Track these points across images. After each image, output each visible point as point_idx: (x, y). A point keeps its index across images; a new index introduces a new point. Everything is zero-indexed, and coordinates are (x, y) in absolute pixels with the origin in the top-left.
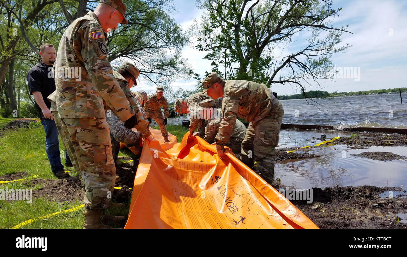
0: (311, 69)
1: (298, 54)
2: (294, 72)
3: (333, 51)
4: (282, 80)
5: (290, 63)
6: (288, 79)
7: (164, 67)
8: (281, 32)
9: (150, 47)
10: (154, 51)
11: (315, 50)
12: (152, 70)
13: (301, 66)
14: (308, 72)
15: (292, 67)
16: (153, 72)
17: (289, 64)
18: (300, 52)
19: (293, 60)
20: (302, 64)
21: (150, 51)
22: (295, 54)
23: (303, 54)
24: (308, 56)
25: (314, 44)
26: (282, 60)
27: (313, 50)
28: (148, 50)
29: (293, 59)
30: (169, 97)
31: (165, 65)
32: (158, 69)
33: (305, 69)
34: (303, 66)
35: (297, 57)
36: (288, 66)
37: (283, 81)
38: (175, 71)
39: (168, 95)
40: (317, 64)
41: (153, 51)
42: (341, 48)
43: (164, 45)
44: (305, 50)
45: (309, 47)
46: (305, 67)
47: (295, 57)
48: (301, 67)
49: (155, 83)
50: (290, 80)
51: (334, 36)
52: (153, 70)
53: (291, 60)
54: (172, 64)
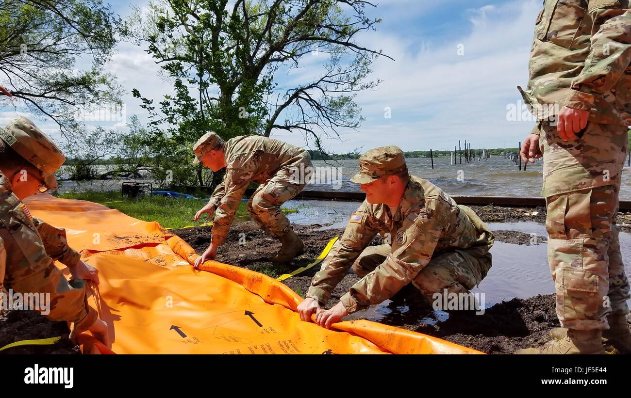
0: (329, 111)
1: (311, 87)
2: (303, 113)
3: (359, 86)
4: (288, 125)
5: (297, 99)
6: (297, 124)
7: (71, 89)
8: (283, 49)
9: (43, 51)
10: (49, 58)
11: (334, 83)
12: (46, 93)
13: (315, 105)
14: (324, 116)
15: (300, 106)
16: (46, 95)
17: (296, 101)
18: (313, 84)
19: (302, 95)
20: (316, 102)
21: (42, 58)
22: (306, 87)
23: (317, 87)
24: (323, 91)
25: (333, 73)
26: (287, 94)
27: (332, 83)
28: (38, 54)
29: (302, 93)
30: (78, 142)
31: (72, 85)
32: (57, 90)
33: (320, 110)
34: (316, 105)
35: (308, 91)
36: (296, 103)
37: (290, 126)
38: (91, 97)
39: (77, 140)
40: (336, 105)
41: (47, 58)
42: (369, 85)
43: (71, 48)
44: (320, 81)
45: (326, 76)
46: (319, 107)
47: (306, 91)
48: (314, 107)
49: (51, 116)
50: (299, 126)
51: (361, 65)
52: (47, 91)
53: (300, 95)
54: (84, 82)
